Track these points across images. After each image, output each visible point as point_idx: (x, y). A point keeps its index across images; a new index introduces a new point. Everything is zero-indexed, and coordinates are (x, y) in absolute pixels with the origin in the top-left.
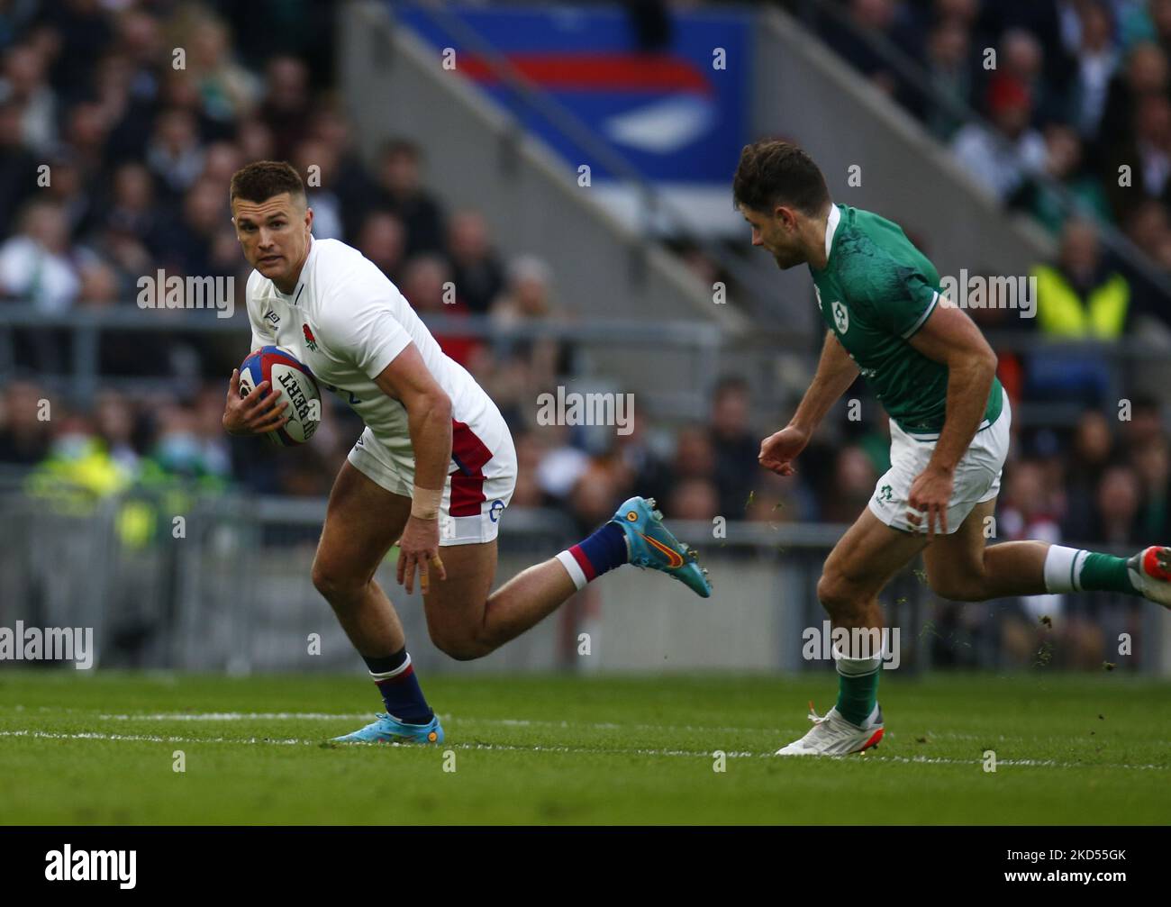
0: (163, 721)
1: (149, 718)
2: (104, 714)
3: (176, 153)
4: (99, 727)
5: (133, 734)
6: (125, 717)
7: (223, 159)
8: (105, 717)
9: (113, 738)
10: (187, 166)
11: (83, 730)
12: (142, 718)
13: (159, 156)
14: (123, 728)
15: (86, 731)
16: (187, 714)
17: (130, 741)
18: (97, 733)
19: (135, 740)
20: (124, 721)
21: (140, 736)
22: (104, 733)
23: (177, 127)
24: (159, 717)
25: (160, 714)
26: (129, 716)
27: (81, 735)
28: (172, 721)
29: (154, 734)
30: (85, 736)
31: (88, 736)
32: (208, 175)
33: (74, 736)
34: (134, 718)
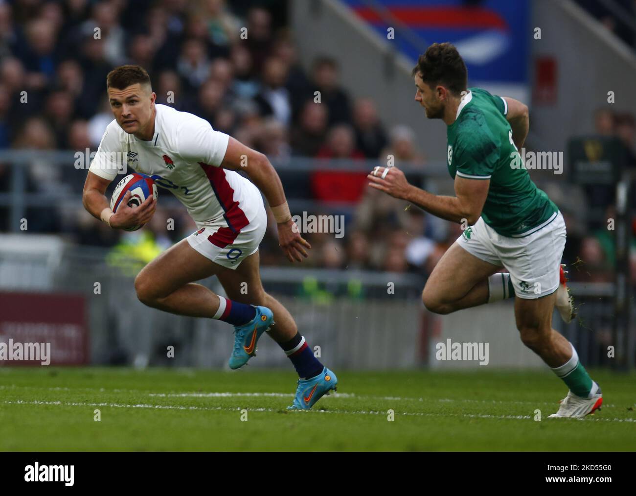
0: (186, 397)
1: (178, 396)
2: (151, 393)
3: (194, 64)
4: (148, 401)
5: (168, 405)
6: (164, 395)
7: (222, 68)
8: (152, 395)
9: (157, 407)
10: (201, 72)
11: (139, 402)
12: (174, 395)
13: (184, 66)
14: (162, 401)
15: (141, 403)
16: (200, 393)
17: (166, 409)
18: (147, 404)
19: (170, 409)
20: (163, 397)
21: (173, 406)
22: (151, 405)
23: (195, 50)
24: (184, 395)
25: (185, 393)
26: (167, 394)
27: (138, 406)
28: (192, 397)
29: (181, 405)
30: (140, 406)
31: (142, 406)
32: (213, 77)
33: (134, 406)
34: (169, 395)
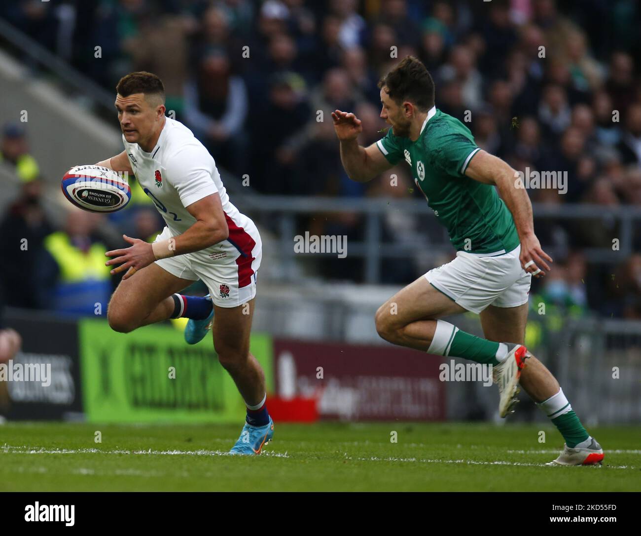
0: (546, 454)
1: (537, 452)
2: (510, 450)
3: (555, 111)
4: (507, 457)
5: (527, 462)
6: (523, 452)
7: (584, 114)
8: (511, 452)
9: (515, 464)
10: (562, 119)
11: (497, 459)
12: (533, 452)
13: (545, 112)
14: (521, 458)
15: (499, 460)
17: (525, 466)
18: (506, 462)
19: (528, 466)
20: (522, 454)
21: (532, 463)
22: (510, 461)
23: (557, 95)
24: (543, 452)
25: (544, 450)
26: (525, 451)
27: (496, 463)
28: (551, 454)
30: (499, 463)
31: (500, 463)
32: (575, 123)
33: (492, 463)
34: (528, 452)
